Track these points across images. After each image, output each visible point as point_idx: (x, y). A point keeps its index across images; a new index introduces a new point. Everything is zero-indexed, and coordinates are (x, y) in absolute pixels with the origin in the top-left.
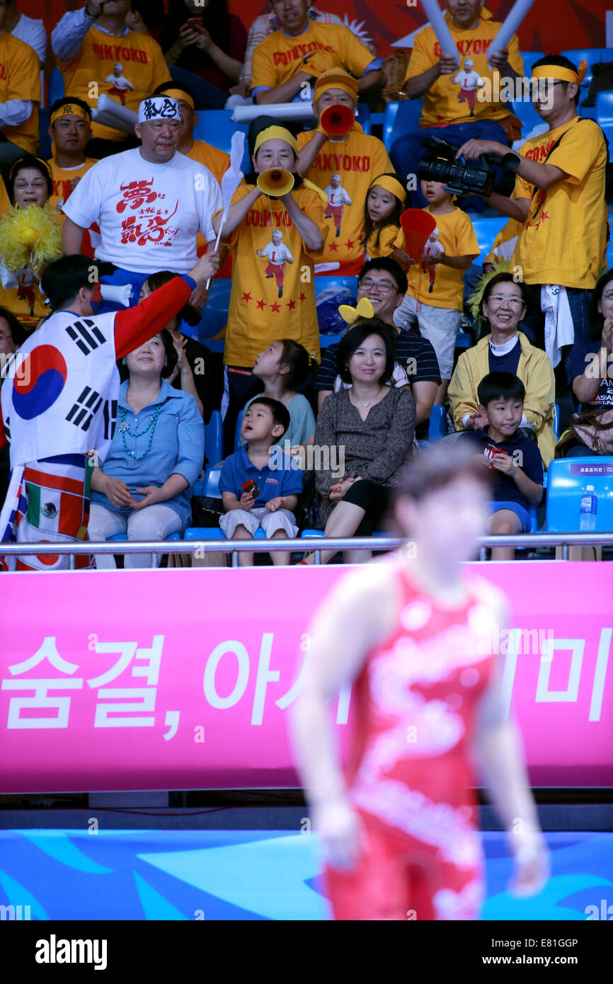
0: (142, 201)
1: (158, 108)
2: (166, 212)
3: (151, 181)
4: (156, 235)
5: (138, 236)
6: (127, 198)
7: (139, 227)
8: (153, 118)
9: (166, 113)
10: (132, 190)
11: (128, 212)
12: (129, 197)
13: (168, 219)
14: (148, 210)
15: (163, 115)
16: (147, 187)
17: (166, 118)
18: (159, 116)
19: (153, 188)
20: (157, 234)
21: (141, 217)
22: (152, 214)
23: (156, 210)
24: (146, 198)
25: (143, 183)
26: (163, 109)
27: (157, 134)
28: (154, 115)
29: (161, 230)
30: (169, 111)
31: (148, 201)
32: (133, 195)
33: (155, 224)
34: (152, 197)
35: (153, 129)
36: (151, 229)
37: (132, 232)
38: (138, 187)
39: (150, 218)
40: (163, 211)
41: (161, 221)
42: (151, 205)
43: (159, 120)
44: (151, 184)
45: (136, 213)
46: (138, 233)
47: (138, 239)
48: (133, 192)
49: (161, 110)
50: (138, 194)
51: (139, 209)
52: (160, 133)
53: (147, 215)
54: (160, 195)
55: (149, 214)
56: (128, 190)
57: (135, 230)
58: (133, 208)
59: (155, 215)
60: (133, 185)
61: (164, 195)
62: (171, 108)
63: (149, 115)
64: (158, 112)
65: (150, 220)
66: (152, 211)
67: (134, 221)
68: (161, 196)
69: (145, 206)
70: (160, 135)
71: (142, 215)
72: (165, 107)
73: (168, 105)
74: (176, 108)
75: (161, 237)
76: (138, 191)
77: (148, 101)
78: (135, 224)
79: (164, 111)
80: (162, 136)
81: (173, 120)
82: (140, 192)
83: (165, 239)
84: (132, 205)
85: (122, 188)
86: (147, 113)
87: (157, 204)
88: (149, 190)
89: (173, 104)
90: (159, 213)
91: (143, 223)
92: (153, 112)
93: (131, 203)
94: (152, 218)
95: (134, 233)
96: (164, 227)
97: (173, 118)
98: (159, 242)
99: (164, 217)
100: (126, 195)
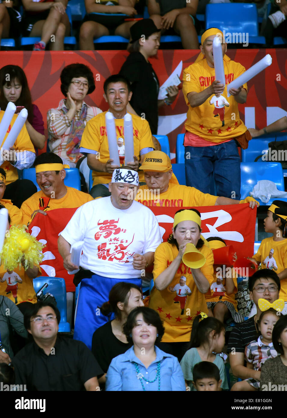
0: (111, 233)
1: (123, 175)
2: (127, 241)
3: (117, 221)
4: (119, 256)
5: (108, 257)
6: (102, 231)
7: (108, 251)
8: (119, 181)
9: (127, 180)
10: (105, 225)
11: (102, 240)
12: (103, 230)
13: (127, 246)
14: (115, 239)
15: (125, 181)
16: (115, 224)
17: (127, 183)
18: (122, 181)
19: (119, 225)
20: (121, 255)
21: (110, 244)
22: (117, 242)
23: (120, 240)
24: (114, 231)
25: (112, 221)
26: (126, 177)
27: (120, 192)
28: (120, 180)
29: (123, 253)
30: (130, 178)
31: (115, 234)
32: (106, 229)
33: (119, 249)
34: (118, 231)
35: (118, 188)
36: (116, 252)
37: (104, 253)
38: (109, 224)
39: (116, 245)
40: (124, 241)
41: (123, 248)
42: (117, 236)
43: (122, 183)
44: (117, 222)
45: (107, 240)
46: (108, 255)
47: (108, 258)
48: (105, 227)
49: (124, 177)
50: (109, 228)
51: (109, 238)
52: (122, 191)
53: (114, 242)
54: (122, 230)
55: (116, 242)
56: (102, 225)
57: (106, 252)
58: (105, 237)
59: (119, 243)
60: (105, 222)
61: (125, 230)
62: (131, 177)
63: (117, 179)
64: (122, 178)
65: (116, 246)
66: (117, 240)
67: (105, 247)
68: (124, 231)
69: (113, 236)
70: (121, 193)
71: (111, 242)
72: (127, 176)
73: (130, 175)
74: (135, 177)
75: (123, 257)
76: (109, 226)
77: (118, 170)
78: (106, 248)
79: (126, 178)
80: (123, 193)
81: (132, 184)
82: (110, 227)
83: (125, 259)
84: (105, 235)
85: (99, 224)
86: (116, 178)
87: (121, 236)
88: (116, 226)
89: (133, 174)
90: (122, 242)
91: (111, 247)
92: (119, 178)
93: (104, 234)
94: (117, 245)
95: (105, 254)
96: (125, 251)
97: (131, 183)
98: (122, 261)
99: (125, 244)
100: (101, 229)
